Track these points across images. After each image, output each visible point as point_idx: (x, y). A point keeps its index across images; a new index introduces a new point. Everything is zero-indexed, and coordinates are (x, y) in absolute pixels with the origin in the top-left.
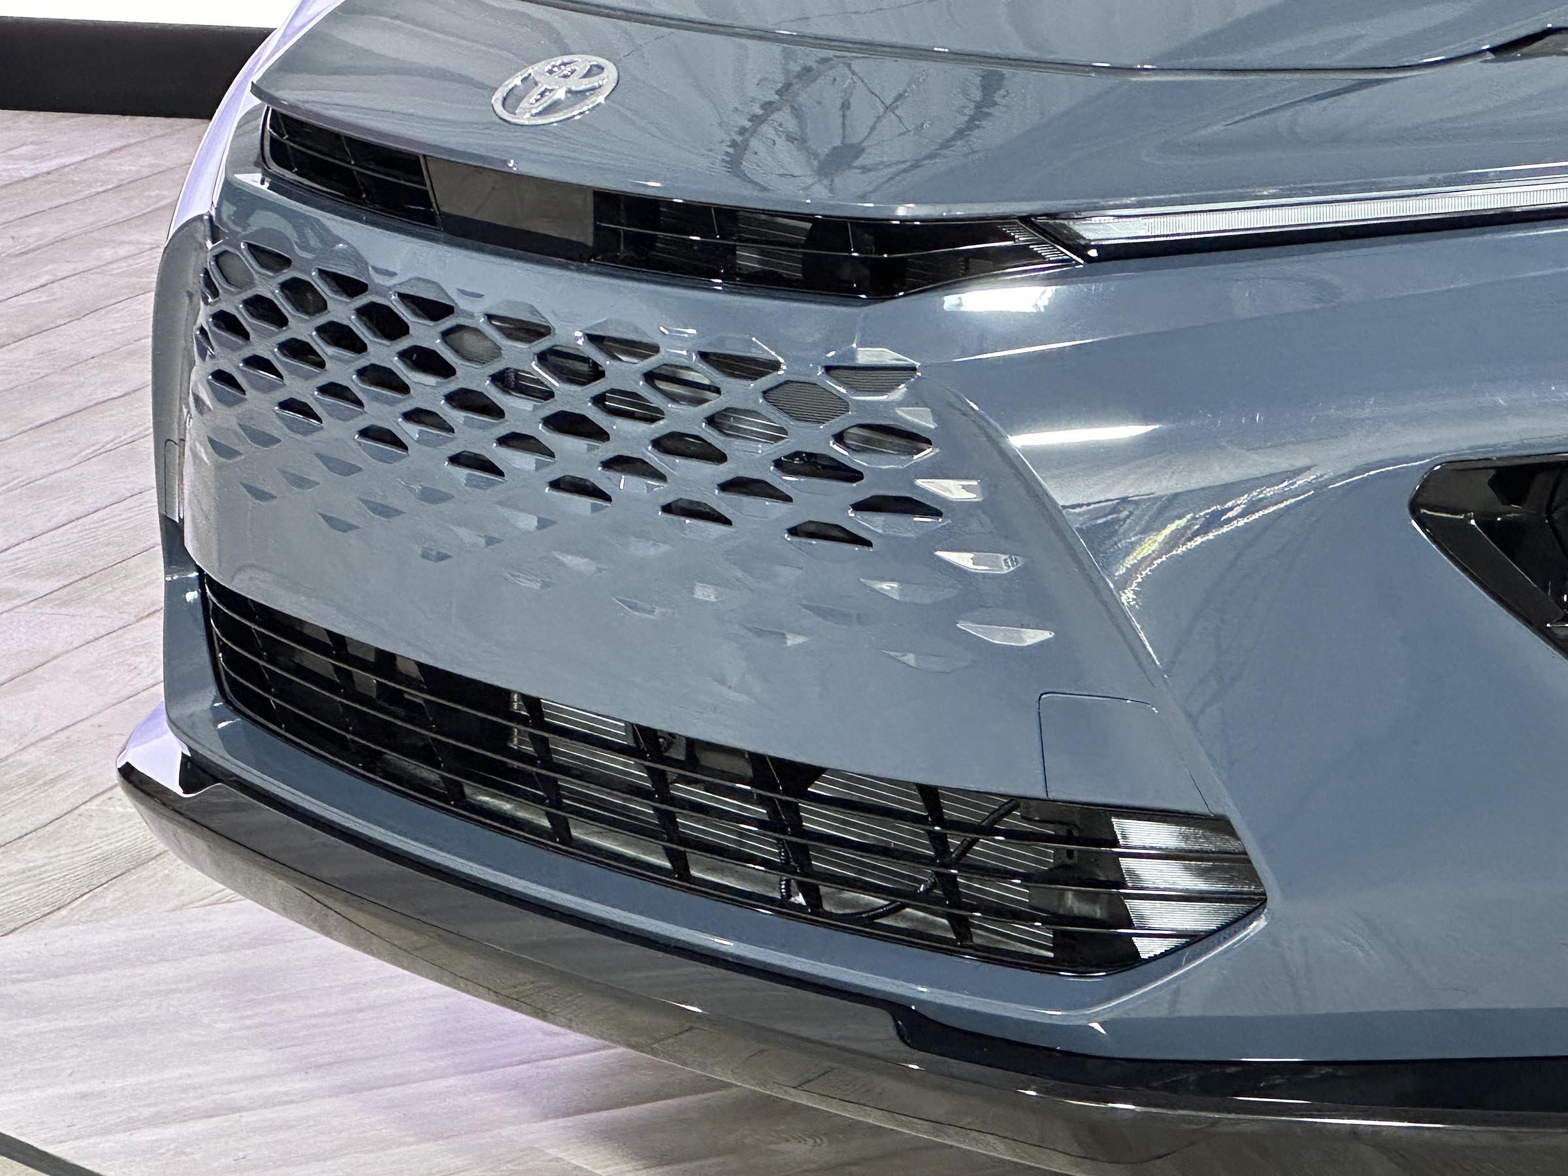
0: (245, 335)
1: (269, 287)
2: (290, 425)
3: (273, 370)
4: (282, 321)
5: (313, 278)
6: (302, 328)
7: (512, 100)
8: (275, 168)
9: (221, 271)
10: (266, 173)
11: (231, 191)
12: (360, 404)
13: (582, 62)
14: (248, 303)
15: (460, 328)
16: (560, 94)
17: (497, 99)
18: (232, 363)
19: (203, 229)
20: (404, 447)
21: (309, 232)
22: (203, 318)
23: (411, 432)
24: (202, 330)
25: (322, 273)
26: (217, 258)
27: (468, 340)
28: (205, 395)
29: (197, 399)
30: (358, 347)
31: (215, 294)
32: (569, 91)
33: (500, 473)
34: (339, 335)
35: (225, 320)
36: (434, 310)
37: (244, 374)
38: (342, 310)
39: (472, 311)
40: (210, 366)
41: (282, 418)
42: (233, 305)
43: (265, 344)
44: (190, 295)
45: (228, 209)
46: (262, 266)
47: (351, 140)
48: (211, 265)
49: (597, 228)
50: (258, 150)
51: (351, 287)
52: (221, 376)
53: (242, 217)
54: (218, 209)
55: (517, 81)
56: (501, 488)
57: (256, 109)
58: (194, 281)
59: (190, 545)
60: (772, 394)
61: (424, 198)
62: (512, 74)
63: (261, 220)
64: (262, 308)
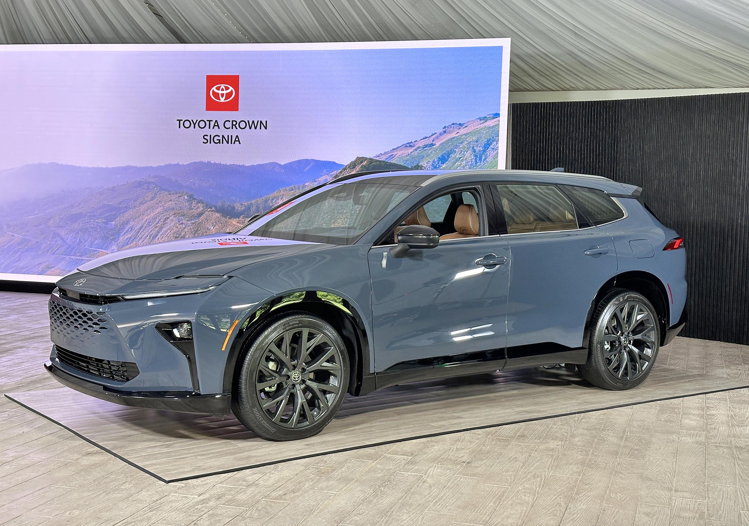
55: (76, 282)
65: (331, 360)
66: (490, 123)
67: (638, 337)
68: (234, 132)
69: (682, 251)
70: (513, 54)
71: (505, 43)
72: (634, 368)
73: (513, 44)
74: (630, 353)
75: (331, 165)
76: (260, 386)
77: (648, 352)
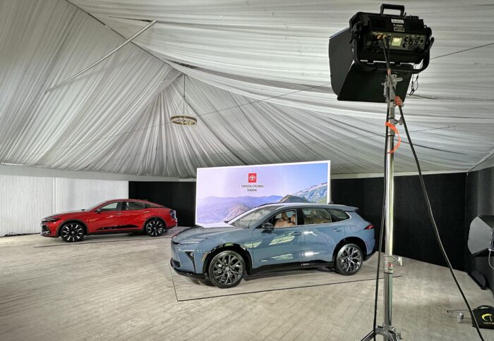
65: (239, 264)
66: (325, 185)
67: (355, 258)
68: (255, 188)
69: (373, 230)
70: (331, 166)
71: (329, 162)
72: (353, 268)
73: (331, 163)
74: (352, 263)
75: (279, 197)
76: (214, 272)
77: (358, 263)
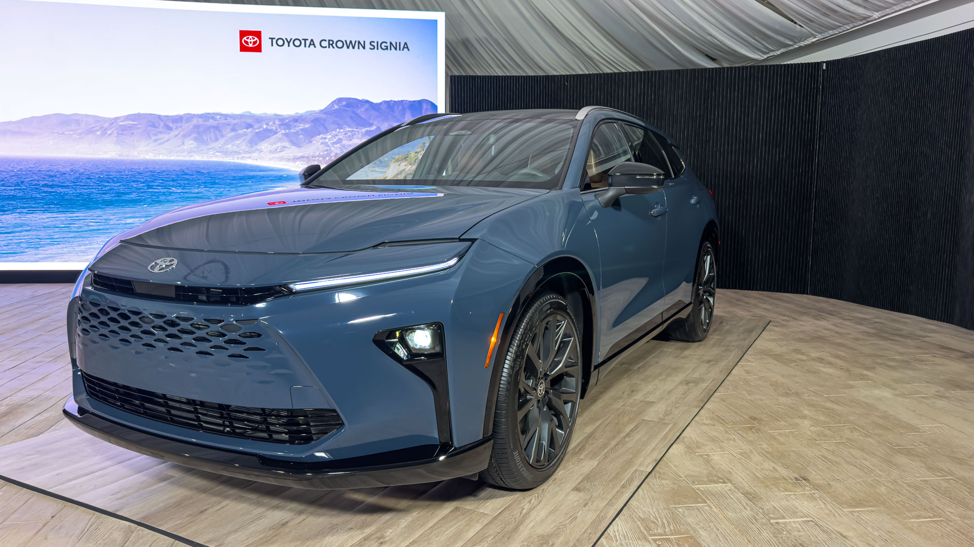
0: (90, 321)
1: (95, 310)
2: (102, 339)
3: (96, 328)
4: (99, 317)
5: (106, 308)
6: (104, 318)
7: (152, 268)
8: (95, 285)
9: (83, 308)
10: (93, 287)
11: (84, 291)
12: (119, 334)
13: (169, 259)
14: (90, 314)
15: (143, 317)
16: (164, 266)
17: (149, 268)
18: (87, 326)
19: (78, 299)
20: (131, 343)
21: (103, 298)
22: (79, 318)
23: (132, 340)
24: (79, 320)
25: (108, 307)
26: (82, 305)
27: (146, 320)
28: (80, 334)
29: (78, 335)
30: (118, 322)
31: (82, 312)
32: (166, 265)
33: (155, 347)
34: (113, 320)
35: (84, 318)
36: (137, 313)
37: (90, 329)
38: (113, 314)
39: (146, 313)
40: (81, 327)
41: (100, 338)
42: (86, 314)
43: (94, 322)
44: (76, 313)
45: (84, 295)
46: (93, 306)
47: (113, 278)
48: (80, 306)
49: (176, 294)
50: (90, 282)
51: (115, 309)
52: (84, 330)
53: (87, 296)
54: (81, 295)
55: (154, 264)
56: (155, 350)
57: (90, 274)
58: (76, 310)
59: (78, 363)
60: (223, 327)
61: (132, 290)
62: (153, 262)
63: (91, 297)
64: (94, 315)
